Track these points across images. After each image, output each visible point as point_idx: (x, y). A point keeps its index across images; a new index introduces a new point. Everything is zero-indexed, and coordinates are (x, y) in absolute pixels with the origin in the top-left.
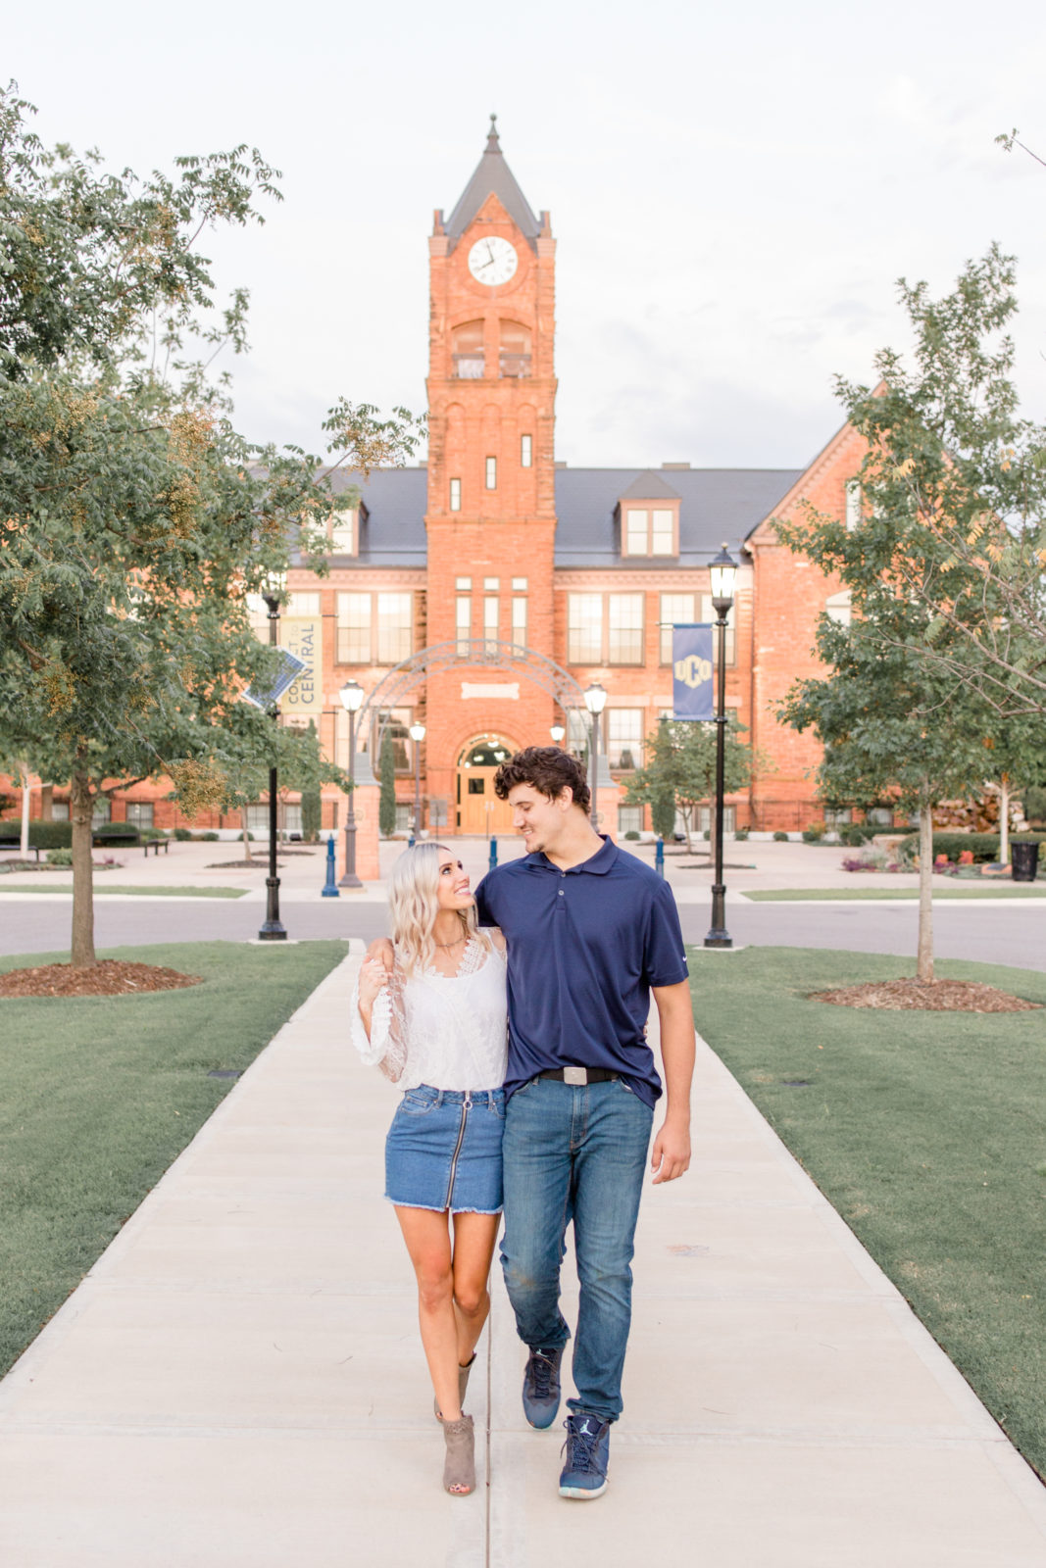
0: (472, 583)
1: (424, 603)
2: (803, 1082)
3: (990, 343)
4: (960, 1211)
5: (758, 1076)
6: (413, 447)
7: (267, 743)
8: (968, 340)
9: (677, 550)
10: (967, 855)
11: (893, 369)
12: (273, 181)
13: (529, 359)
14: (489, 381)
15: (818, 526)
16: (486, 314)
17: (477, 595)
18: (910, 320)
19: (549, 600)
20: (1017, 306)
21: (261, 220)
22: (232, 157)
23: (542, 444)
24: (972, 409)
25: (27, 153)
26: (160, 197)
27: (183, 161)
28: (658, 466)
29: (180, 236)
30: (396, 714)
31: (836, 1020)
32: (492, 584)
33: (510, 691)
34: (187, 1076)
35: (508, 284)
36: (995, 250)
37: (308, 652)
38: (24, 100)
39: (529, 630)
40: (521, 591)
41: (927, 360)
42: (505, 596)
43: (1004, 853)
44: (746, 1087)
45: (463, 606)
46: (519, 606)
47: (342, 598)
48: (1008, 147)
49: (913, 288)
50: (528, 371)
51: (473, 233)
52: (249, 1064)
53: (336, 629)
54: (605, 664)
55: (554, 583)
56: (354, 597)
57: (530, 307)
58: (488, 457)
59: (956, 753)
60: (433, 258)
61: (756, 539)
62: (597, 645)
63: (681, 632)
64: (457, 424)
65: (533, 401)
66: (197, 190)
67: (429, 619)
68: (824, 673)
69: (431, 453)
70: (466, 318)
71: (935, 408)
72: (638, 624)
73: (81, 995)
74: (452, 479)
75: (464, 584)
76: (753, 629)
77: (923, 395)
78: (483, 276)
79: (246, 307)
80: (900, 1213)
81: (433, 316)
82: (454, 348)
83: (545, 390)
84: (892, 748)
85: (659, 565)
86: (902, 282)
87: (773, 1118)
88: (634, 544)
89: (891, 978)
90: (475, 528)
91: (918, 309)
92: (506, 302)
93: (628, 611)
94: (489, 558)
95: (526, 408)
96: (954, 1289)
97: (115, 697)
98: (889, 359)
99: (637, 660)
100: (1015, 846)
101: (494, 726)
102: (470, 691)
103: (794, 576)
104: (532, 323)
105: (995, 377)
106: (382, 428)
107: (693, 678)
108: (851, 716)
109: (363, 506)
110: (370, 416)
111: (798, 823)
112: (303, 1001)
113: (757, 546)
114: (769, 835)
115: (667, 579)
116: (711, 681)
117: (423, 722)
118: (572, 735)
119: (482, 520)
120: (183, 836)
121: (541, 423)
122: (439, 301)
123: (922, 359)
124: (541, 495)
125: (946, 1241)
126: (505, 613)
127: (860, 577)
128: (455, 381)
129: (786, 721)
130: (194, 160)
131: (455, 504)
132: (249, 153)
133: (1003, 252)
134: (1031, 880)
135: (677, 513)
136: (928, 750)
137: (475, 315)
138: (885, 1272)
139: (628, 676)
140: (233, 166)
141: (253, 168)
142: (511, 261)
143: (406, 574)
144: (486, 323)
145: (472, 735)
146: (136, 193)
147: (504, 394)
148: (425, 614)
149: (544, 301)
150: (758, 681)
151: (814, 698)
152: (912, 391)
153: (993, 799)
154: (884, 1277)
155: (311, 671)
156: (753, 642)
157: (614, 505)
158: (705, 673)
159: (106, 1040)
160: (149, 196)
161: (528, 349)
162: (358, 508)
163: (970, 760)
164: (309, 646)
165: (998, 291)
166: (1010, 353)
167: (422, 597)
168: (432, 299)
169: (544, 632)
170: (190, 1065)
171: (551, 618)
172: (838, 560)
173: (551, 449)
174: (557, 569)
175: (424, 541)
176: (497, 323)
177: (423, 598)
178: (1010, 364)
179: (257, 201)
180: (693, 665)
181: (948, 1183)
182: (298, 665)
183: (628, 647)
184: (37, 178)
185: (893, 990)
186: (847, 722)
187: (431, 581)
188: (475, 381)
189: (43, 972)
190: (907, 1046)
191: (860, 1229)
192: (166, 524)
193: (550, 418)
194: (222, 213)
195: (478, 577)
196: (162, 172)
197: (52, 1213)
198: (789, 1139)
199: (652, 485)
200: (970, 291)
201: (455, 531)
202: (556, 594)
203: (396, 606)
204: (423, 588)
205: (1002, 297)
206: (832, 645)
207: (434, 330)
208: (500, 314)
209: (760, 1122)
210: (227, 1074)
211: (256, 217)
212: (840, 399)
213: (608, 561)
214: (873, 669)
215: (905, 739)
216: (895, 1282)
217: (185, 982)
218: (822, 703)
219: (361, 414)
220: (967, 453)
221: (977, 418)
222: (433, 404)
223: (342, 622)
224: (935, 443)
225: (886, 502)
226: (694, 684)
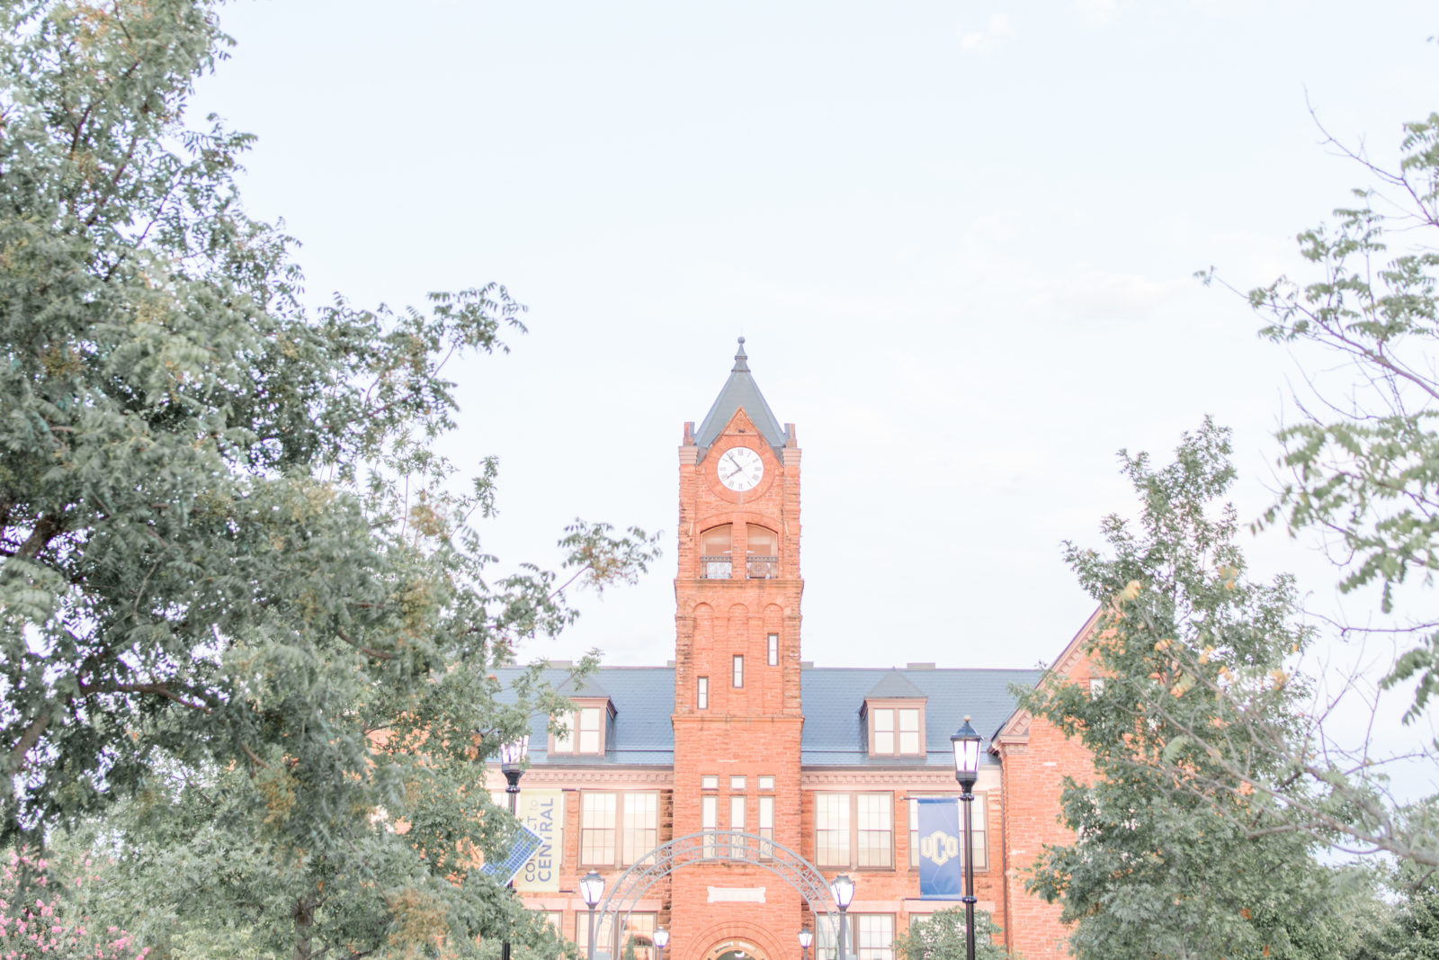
0: (719, 782)
1: (671, 803)
3: (1212, 509)
6: (647, 563)
7: (499, 911)
8: (1191, 507)
9: (924, 750)
11: (1122, 534)
12: (519, 315)
13: (775, 561)
14: (736, 582)
15: (1057, 688)
16: (733, 518)
17: (723, 795)
18: (1135, 489)
19: (797, 800)
20: (1237, 474)
21: (507, 349)
22: (482, 294)
23: (788, 643)
24: (1201, 573)
25: (289, 283)
26: (413, 330)
27: (436, 296)
28: (904, 666)
29: (428, 363)
32: (738, 783)
33: (757, 895)
35: (755, 490)
36: (1208, 421)
37: (545, 828)
38: (290, 235)
39: (776, 830)
40: (767, 790)
41: (1153, 526)
42: (752, 796)
45: (710, 805)
46: (766, 805)
47: (587, 796)
48: (1207, 282)
49: (1135, 458)
50: (774, 572)
51: (721, 444)
53: (580, 830)
54: (854, 868)
55: (801, 783)
56: (600, 797)
57: (777, 512)
58: (735, 656)
59: (1211, 921)
60: (682, 466)
61: (1003, 739)
62: (846, 847)
63: (926, 806)
64: (705, 624)
65: (779, 601)
66: (448, 322)
67: (675, 820)
68: (1071, 838)
69: (678, 651)
70: (715, 522)
71: (1165, 570)
72: (887, 825)
74: (699, 677)
75: (710, 783)
76: (1003, 829)
77: (1154, 557)
78: (732, 483)
79: (495, 475)
81: (682, 520)
82: (703, 550)
83: (791, 591)
84: (1145, 915)
85: (906, 764)
86: (1123, 453)
88: (882, 744)
90: (722, 725)
91: (1141, 478)
92: (753, 507)
93: (876, 811)
94: (736, 756)
95: (772, 607)
97: (334, 802)
98: (1115, 526)
99: (886, 862)
101: (740, 932)
102: (716, 895)
103: (1043, 776)
104: (778, 527)
105: (1220, 542)
106: (616, 545)
107: (940, 855)
108: (1100, 882)
109: (610, 704)
110: (606, 534)
113: (1003, 745)
115: (914, 779)
116: (958, 857)
117: (667, 929)
118: (821, 943)
119: (729, 719)
121: (787, 623)
122: (688, 506)
123: (1149, 524)
124: (788, 694)
126: (752, 813)
127: (1103, 741)
128: (704, 582)
129: (1035, 890)
130: (446, 296)
131: (703, 704)
132: (497, 289)
133: (1216, 423)
135: (923, 711)
136: (1183, 917)
137: (724, 519)
139: (878, 881)
140: (482, 301)
141: (501, 303)
142: (757, 469)
143: (653, 774)
144: (734, 526)
145: (718, 942)
146: (389, 326)
147: (751, 594)
148: (670, 815)
149: (789, 507)
150: (1011, 884)
151: (1062, 865)
152: (1141, 554)
155: (550, 847)
156: (1004, 844)
157: (861, 704)
158: (952, 849)
160: (402, 328)
161: (774, 552)
162: (605, 706)
163: (1227, 928)
164: (548, 821)
165: (1216, 460)
166: (1234, 519)
167: (668, 797)
168: (681, 504)
169: (791, 833)
171: (798, 818)
172: (1078, 723)
173: (797, 649)
174: (804, 768)
175: (671, 739)
176: (745, 527)
177: (670, 798)
178: (1234, 529)
179: (504, 333)
180: (939, 841)
182: (536, 841)
183: (876, 850)
184: (297, 306)
186: (1097, 889)
187: (678, 782)
188: (723, 581)
192: (397, 622)
193: (797, 618)
194: (470, 343)
195: (724, 776)
196: (416, 307)
199: (898, 685)
200: (1191, 463)
201: (702, 729)
202: (803, 793)
203: (643, 808)
204: (669, 787)
205: (1221, 466)
206: (1078, 809)
207: (683, 533)
208: (747, 518)
211: (502, 347)
212: (1071, 564)
213: (856, 760)
214: (1122, 834)
215: (1158, 906)
218: (1070, 869)
219: (596, 532)
220: (1200, 616)
221: (1207, 582)
222: (682, 604)
223: (587, 823)
224: (1168, 606)
225: (1124, 663)
226: (940, 861)
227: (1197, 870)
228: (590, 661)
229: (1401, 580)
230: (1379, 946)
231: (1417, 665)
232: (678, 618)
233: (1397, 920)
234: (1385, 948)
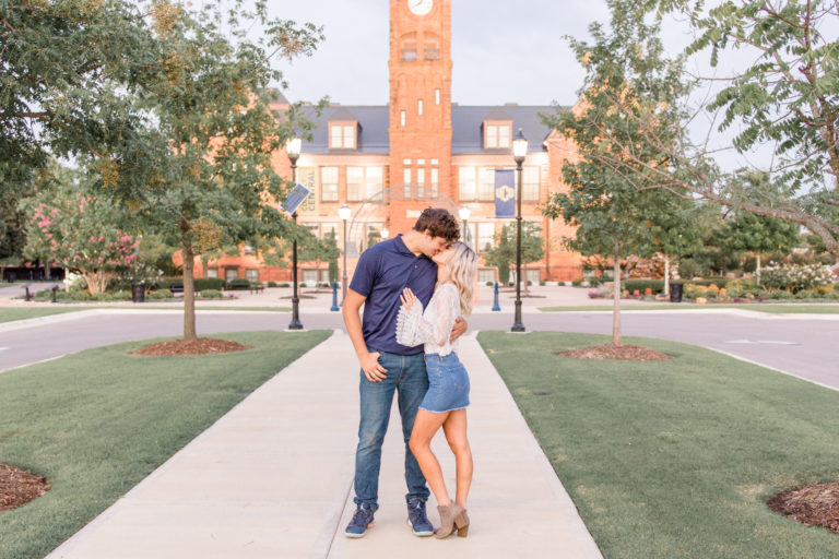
0: (412, 162)
1: (389, 172)
2: (544, 394)
3: (648, 19)
4: (614, 459)
5: (521, 391)
6: (316, 44)
8: (637, 17)
9: (511, 145)
10: (649, 290)
11: (599, 32)
13: (438, 51)
14: (417, 62)
16: (417, 29)
17: (414, 167)
18: (607, 7)
19: (449, 170)
23: (445, 93)
24: (640, 53)
30: (374, 225)
31: (568, 364)
32: (421, 162)
34: (223, 393)
35: (427, 15)
37: (312, 185)
39: (440, 184)
40: (435, 165)
41: (616, 27)
42: (428, 167)
43: (667, 289)
44: (516, 397)
45: (407, 173)
46: (435, 173)
47: (349, 169)
50: (438, 57)
52: (258, 387)
54: (476, 201)
55: (451, 161)
56: (355, 169)
57: (439, 26)
58: (419, 100)
59: (630, 228)
61: (549, 139)
62: (473, 192)
63: (499, 174)
64: (403, 84)
65: (440, 72)
67: (391, 179)
68: (566, 190)
69: (391, 98)
70: (407, 31)
71: (621, 51)
72: (492, 181)
73: (186, 354)
74: (401, 111)
75: (407, 162)
76: (548, 183)
77: (616, 44)
78: (416, 11)
80: (580, 460)
81: (391, 30)
82: (402, 47)
83: (447, 67)
84: (598, 226)
85: (500, 152)
87: (525, 412)
88: (490, 142)
89: (599, 344)
90: (413, 134)
92: (427, 23)
94: (420, 149)
95: (437, 75)
96: (602, 500)
98: (595, 29)
99: (491, 198)
100: (671, 285)
102: (411, 213)
104: (440, 34)
105: (651, 37)
106: (298, 33)
107: (505, 197)
108: (577, 210)
109: (358, 124)
110: (292, 27)
111: (570, 278)
112: (299, 357)
113: (550, 143)
114: (556, 283)
117: (388, 229)
119: (417, 130)
120: (272, 285)
121: (444, 83)
122: (394, 24)
123: (614, 26)
124: (445, 118)
125: (603, 474)
126: (428, 176)
127: (584, 140)
128: (403, 61)
129: (547, 214)
131: (403, 123)
134: (679, 302)
135: (511, 126)
136: (617, 227)
137: (412, 30)
138: (568, 492)
139: (487, 206)
142: (429, 3)
143: (380, 157)
144: (418, 34)
147: (426, 68)
148: (389, 177)
149: (445, 23)
151: (560, 202)
152: (608, 43)
153: (663, 264)
154: (567, 495)
155: (313, 194)
157: (480, 124)
158: (511, 194)
159: (189, 376)
161: (438, 47)
162: (356, 125)
163: (638, 232)
164: (313, 182)
166: (659, 24)
167: (387, 168)
169: (446, 185)
170: (226, 387)
171: (449, 179)
172: (572, 131)
173: (449, 96)
174: (452, 154)
175: (388, 141)
176: (423, 34)
177: (389, 169)
178: (659, 29)
180: (505, 190)
181: (610, 443)
183: (487, 193)
185: (600, 350)
187: (392, 161)
188: (412, 62)
189: (169, 344)
190: (602, 376)
191: (559, 469)
192: (162, 76)
193: (449, 80)
195: (414, 159)
197: (117, 462)
198: (530, 422)
199: (500, 113)
201: (403, 136)
202: (452, 167)
203: (375, 173)
204: (388, 164)
206: (569, 175)
207: (392, 37)
208: (424, 29)
209: (518, 413)
210: (245, 392)
212: (572, 49)
213: (478, 150)
215: (605, 222)
216: (571, 497)
217: (243, 348)
218: (563, 204)
219: (287, 26)
220: (637, 76)
221: (643, 58)
222: (392, 74)
223: (349, 181)
224: (620, 70)
225: (595, 101)
226: (505, 200)
227: (626, 204)
228: (325, 102)
229: (723, 47)
230: (719, 236)
231: (729, 97)
232: (391, 81)
233: (729, 224)
234: (721, 237)
